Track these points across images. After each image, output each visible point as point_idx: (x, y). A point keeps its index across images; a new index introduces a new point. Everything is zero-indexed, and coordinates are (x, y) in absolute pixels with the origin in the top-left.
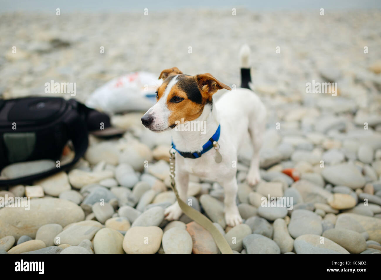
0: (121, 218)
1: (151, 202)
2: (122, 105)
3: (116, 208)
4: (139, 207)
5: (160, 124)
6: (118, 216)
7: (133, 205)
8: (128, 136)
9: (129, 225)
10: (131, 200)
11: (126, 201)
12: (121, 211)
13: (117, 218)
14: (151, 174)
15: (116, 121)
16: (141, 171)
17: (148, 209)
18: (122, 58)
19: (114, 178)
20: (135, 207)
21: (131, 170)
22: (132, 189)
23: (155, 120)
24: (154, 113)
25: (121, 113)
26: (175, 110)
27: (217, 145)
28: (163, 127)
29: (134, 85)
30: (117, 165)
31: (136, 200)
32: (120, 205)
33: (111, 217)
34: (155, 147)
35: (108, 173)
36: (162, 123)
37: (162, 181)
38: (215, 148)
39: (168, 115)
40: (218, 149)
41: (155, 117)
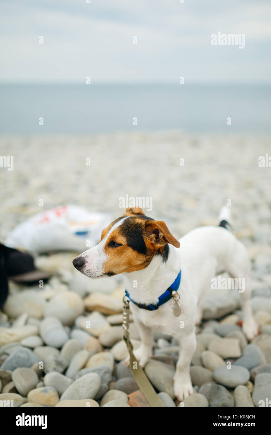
0: (48, 388)
1: (84, 367)
2: (47, 244)
3: (42, 374)
4: (69, 372)
5: (92, 269)
6: (44, 386)
7: (62, 370)
8: (54, 282)
9: (58, 397)
10: (59, 363)
11: (53, 365)
12: (47, 378)
13: (43, 389)
14: (83, 329)
15: (40, 262)
16: (71, 325)
17: (80, 376)
18: (47, 188)
19: (39, 335)
20: (64, 373)
21: (59, 325)
22: (60, 349)
23: (86, 264)
24: (86, 257)
25: (46, 253)
26: (112, 256)
27: (177, 295)
28: (96, 274)
29: (62, 221)
30: (42, 318)
31: (65, 363)
32: (45, 371)
33: (35, 387)
34: (86, 295)
35: (32, 329)
36: (94, 269)
37: (97, 337)
38: (174, 298)
39: (104, 260)
40: (178, 300)
41: (87, 261)
